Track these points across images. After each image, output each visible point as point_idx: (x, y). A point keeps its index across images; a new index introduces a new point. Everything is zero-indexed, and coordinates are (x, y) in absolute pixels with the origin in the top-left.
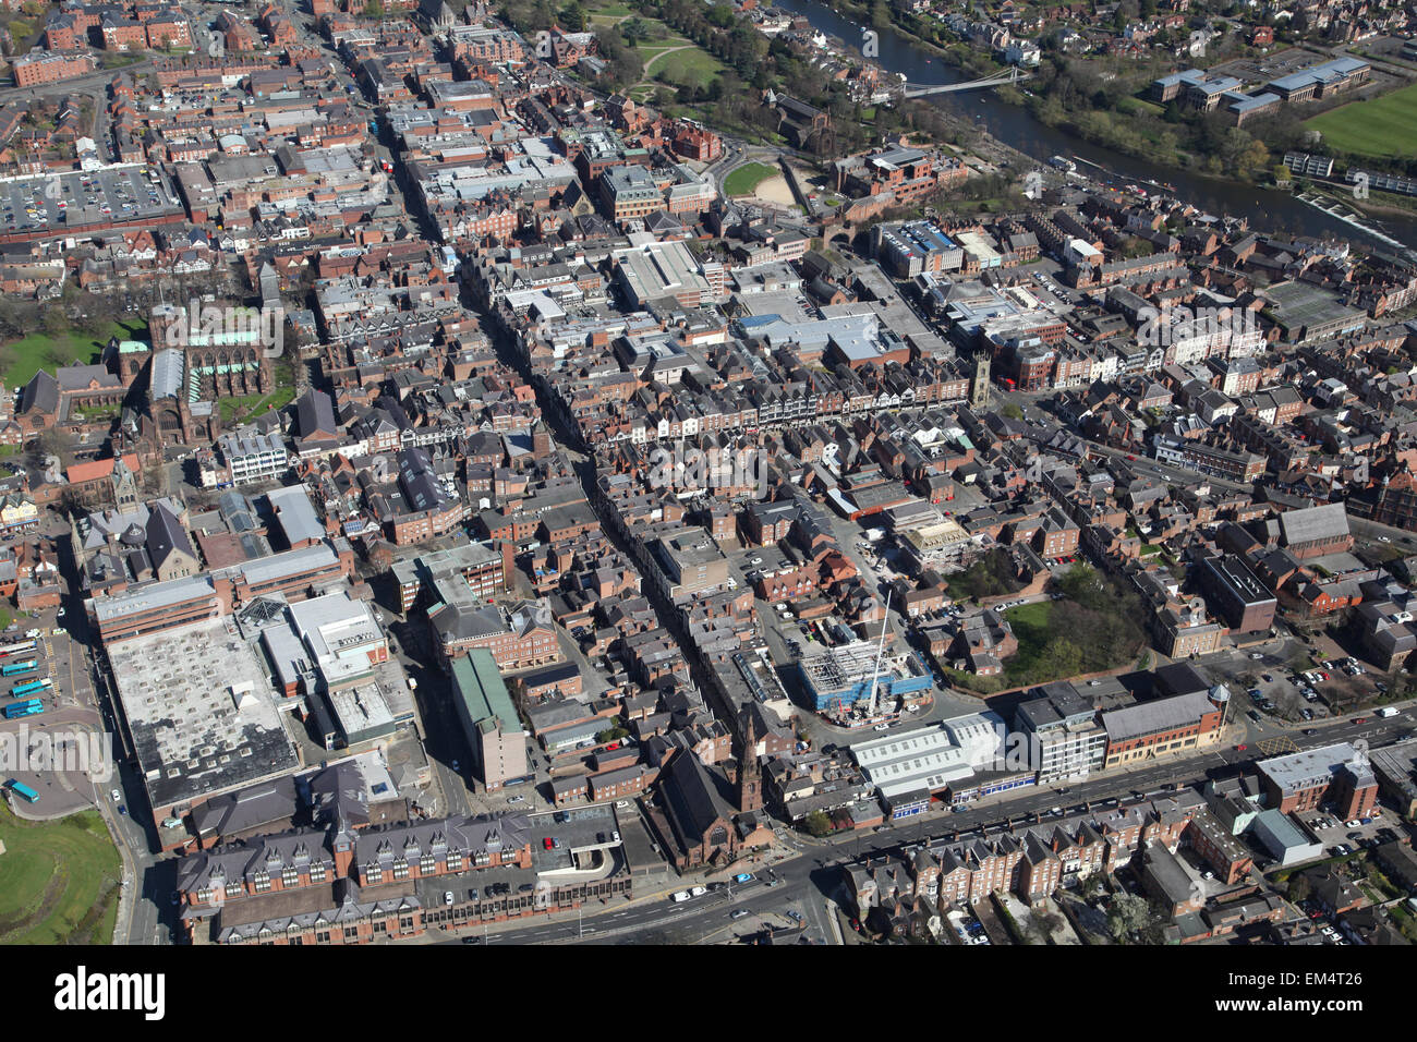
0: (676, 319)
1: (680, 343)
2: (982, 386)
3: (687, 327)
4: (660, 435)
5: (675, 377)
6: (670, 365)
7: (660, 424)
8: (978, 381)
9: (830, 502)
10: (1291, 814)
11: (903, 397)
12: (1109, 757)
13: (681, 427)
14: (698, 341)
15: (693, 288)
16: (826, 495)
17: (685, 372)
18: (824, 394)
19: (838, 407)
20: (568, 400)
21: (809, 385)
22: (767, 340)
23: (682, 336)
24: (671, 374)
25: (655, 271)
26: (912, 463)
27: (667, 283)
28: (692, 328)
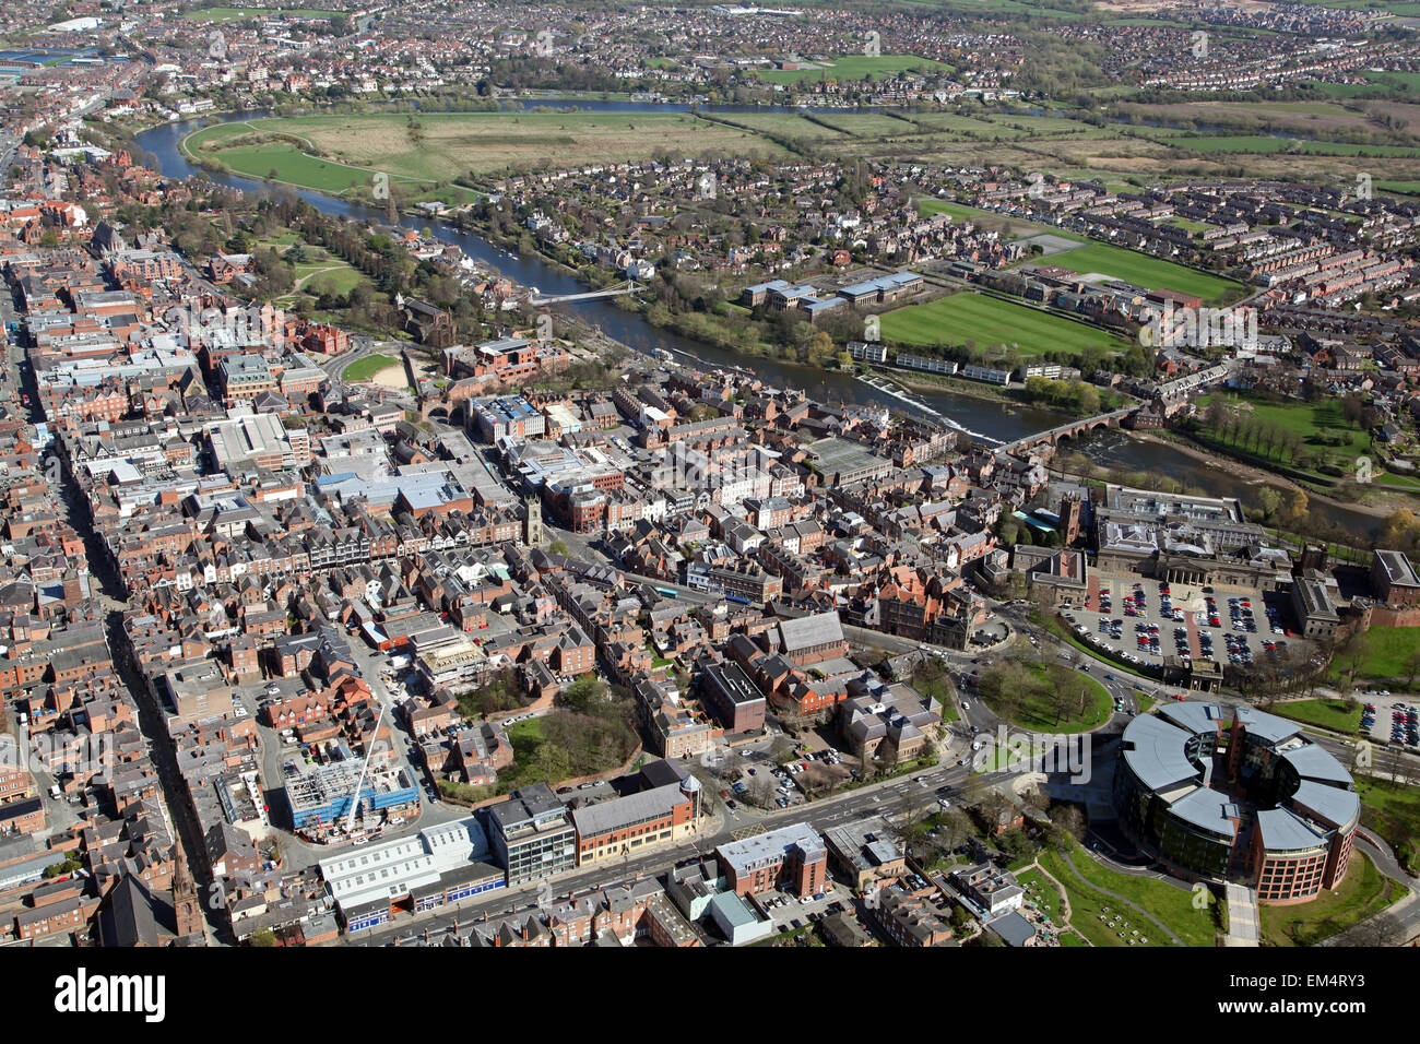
0: (248, 478)
1: (251, 500)
2: (535, 528)
3: (259, 485)
4: (207, 581)
5: (239, 529)
6: (234, 518)
7: (206, 570)
8: (531, 523)
9: (365, 636)
10: (748, 895)
11: (457, 539)
12: (581, 854)
13: (229, 572)
14: (269, 497)
15: (276, 451)
16: (361, 628)
17: (249, 525)
18: (377, 538)
19: (392, 551)
20: (115, 551)
21: (362, 530)
22: (338, 495)
23: (253, 493)
24: (234, 527)
25: (243, 439)
26: (450, 596)
27: (251, 448)
28: (263, 486)
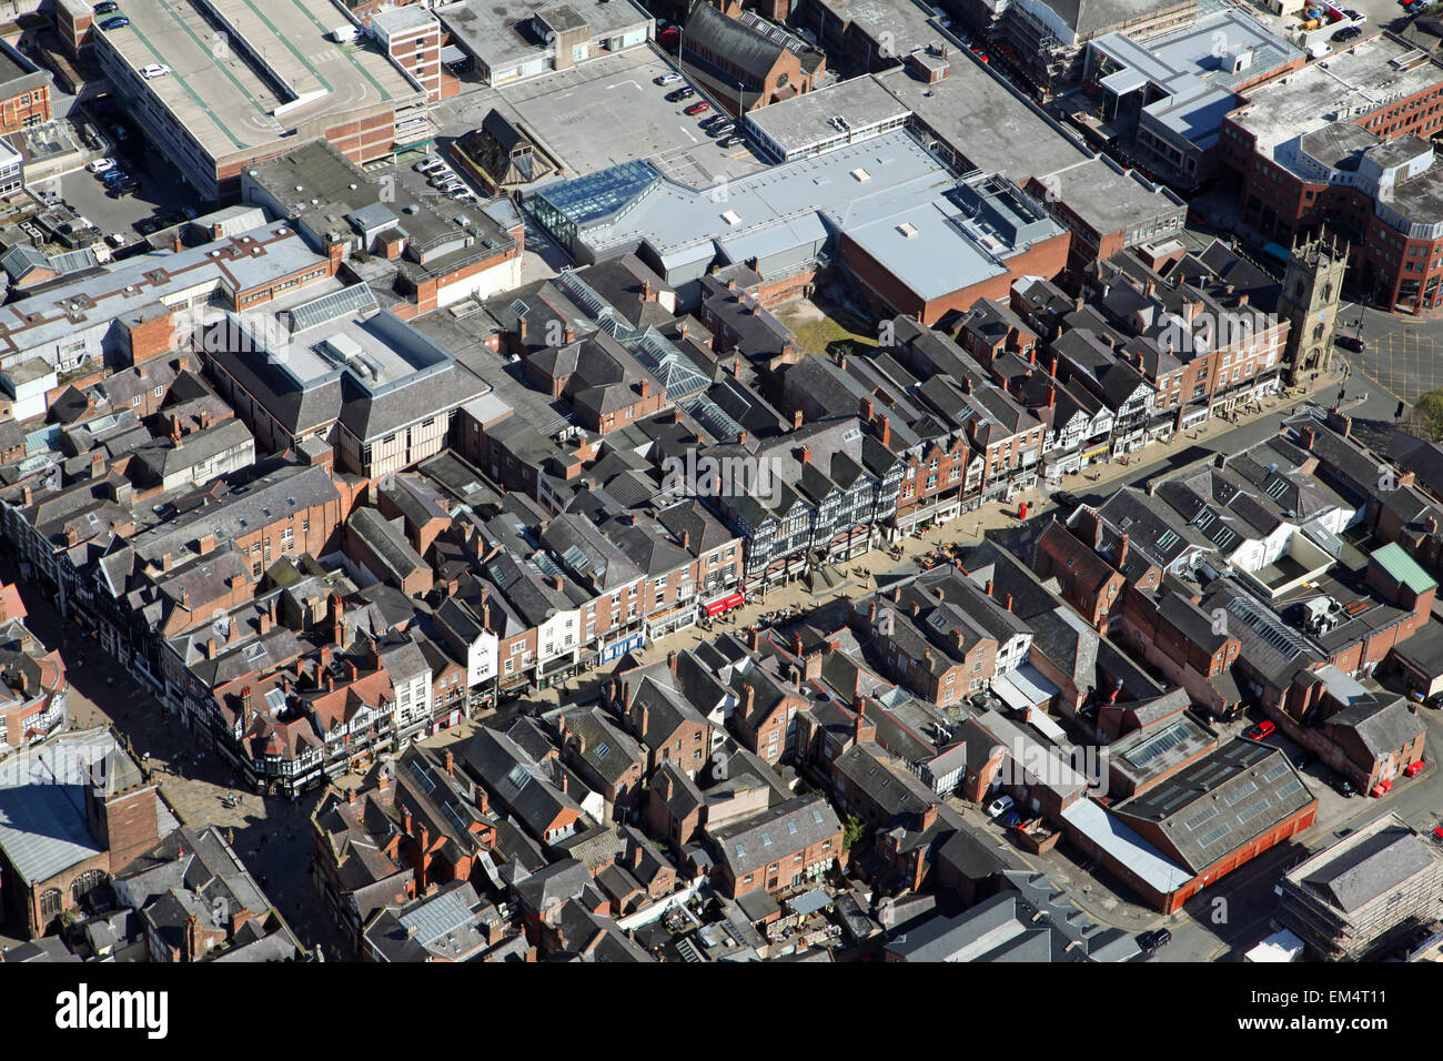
0: (371, 234)
1: (402, 312)
2: (1318, 332)
3: (409, 256)
4: (474, 679)
5: (429, 440)
6: (413, 408)
7: (473, 651)
8: (1311, 321)
9: (1076, 847)
11: (1124, 410)
13: (533, 644)
14: (450, 294)
15: (366, 104)
16: (1055, 823)
17: (460, 420)
18: (917, 450)
19: (953, 479)
20: (153, 613)
21: (872, 430)
22: (647, 254)
23: (403, 288)
24: (419, 433)
26: (1271, 664)
27: (285, 97)
28: (427, 258)
